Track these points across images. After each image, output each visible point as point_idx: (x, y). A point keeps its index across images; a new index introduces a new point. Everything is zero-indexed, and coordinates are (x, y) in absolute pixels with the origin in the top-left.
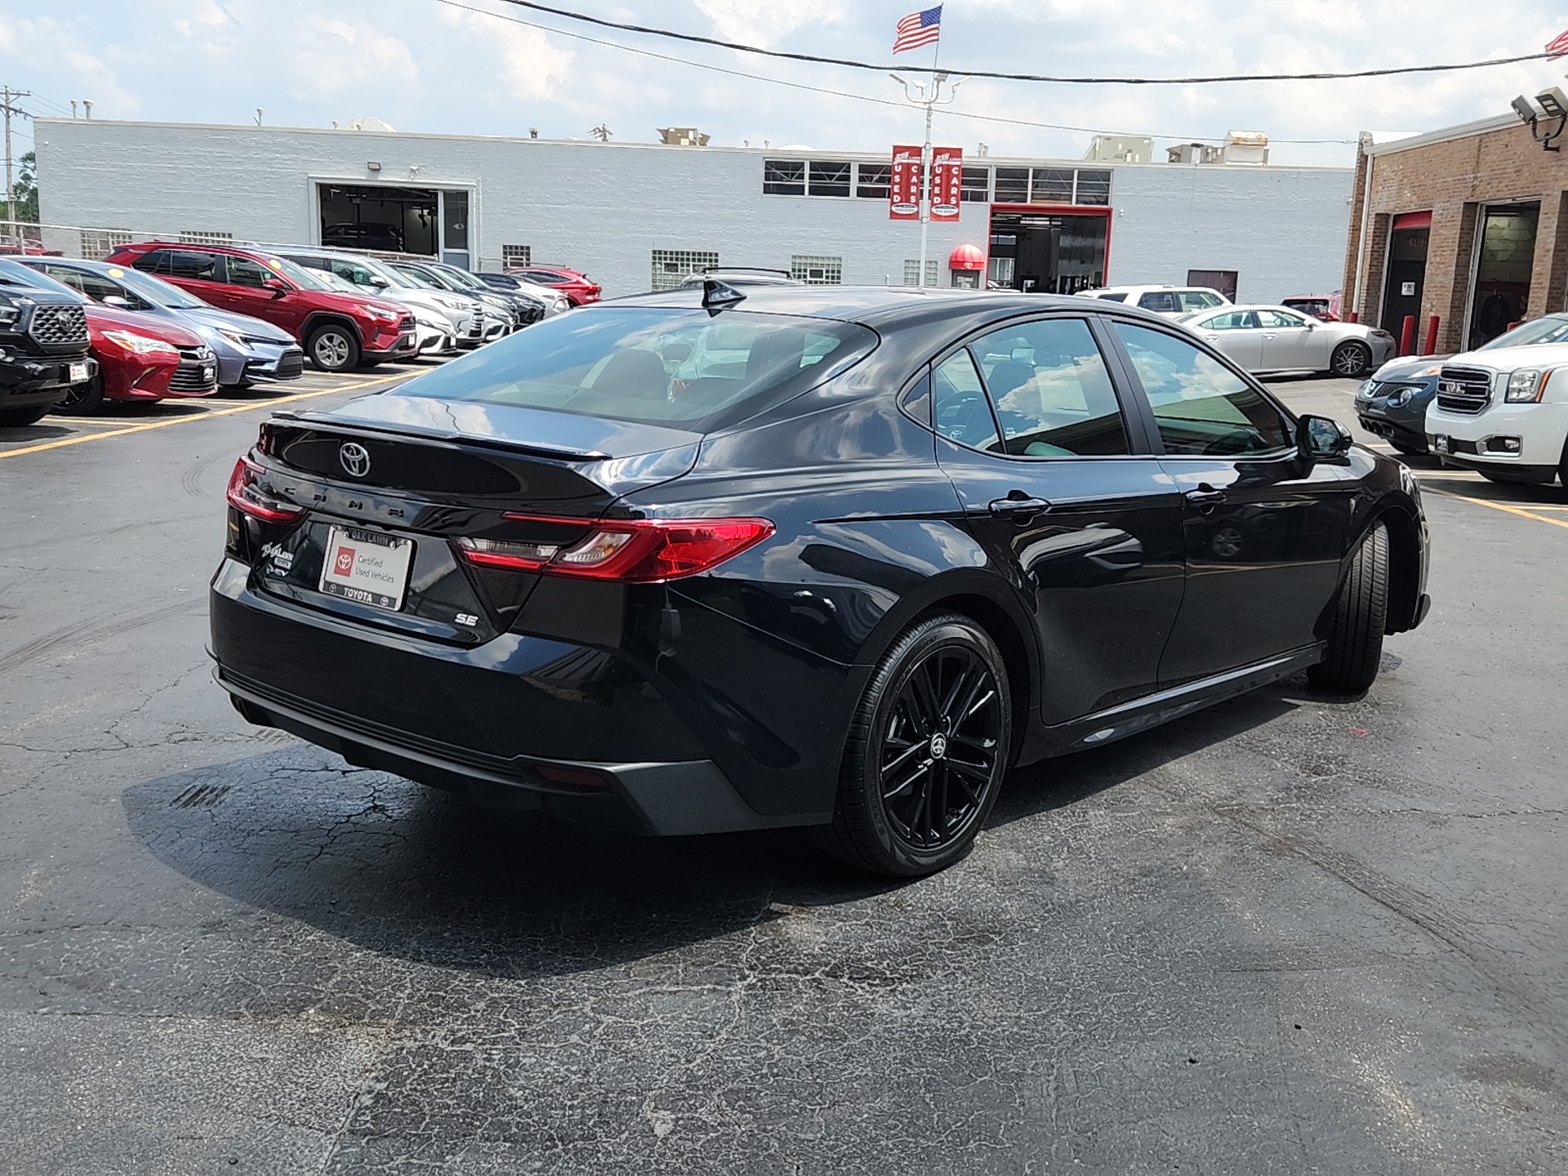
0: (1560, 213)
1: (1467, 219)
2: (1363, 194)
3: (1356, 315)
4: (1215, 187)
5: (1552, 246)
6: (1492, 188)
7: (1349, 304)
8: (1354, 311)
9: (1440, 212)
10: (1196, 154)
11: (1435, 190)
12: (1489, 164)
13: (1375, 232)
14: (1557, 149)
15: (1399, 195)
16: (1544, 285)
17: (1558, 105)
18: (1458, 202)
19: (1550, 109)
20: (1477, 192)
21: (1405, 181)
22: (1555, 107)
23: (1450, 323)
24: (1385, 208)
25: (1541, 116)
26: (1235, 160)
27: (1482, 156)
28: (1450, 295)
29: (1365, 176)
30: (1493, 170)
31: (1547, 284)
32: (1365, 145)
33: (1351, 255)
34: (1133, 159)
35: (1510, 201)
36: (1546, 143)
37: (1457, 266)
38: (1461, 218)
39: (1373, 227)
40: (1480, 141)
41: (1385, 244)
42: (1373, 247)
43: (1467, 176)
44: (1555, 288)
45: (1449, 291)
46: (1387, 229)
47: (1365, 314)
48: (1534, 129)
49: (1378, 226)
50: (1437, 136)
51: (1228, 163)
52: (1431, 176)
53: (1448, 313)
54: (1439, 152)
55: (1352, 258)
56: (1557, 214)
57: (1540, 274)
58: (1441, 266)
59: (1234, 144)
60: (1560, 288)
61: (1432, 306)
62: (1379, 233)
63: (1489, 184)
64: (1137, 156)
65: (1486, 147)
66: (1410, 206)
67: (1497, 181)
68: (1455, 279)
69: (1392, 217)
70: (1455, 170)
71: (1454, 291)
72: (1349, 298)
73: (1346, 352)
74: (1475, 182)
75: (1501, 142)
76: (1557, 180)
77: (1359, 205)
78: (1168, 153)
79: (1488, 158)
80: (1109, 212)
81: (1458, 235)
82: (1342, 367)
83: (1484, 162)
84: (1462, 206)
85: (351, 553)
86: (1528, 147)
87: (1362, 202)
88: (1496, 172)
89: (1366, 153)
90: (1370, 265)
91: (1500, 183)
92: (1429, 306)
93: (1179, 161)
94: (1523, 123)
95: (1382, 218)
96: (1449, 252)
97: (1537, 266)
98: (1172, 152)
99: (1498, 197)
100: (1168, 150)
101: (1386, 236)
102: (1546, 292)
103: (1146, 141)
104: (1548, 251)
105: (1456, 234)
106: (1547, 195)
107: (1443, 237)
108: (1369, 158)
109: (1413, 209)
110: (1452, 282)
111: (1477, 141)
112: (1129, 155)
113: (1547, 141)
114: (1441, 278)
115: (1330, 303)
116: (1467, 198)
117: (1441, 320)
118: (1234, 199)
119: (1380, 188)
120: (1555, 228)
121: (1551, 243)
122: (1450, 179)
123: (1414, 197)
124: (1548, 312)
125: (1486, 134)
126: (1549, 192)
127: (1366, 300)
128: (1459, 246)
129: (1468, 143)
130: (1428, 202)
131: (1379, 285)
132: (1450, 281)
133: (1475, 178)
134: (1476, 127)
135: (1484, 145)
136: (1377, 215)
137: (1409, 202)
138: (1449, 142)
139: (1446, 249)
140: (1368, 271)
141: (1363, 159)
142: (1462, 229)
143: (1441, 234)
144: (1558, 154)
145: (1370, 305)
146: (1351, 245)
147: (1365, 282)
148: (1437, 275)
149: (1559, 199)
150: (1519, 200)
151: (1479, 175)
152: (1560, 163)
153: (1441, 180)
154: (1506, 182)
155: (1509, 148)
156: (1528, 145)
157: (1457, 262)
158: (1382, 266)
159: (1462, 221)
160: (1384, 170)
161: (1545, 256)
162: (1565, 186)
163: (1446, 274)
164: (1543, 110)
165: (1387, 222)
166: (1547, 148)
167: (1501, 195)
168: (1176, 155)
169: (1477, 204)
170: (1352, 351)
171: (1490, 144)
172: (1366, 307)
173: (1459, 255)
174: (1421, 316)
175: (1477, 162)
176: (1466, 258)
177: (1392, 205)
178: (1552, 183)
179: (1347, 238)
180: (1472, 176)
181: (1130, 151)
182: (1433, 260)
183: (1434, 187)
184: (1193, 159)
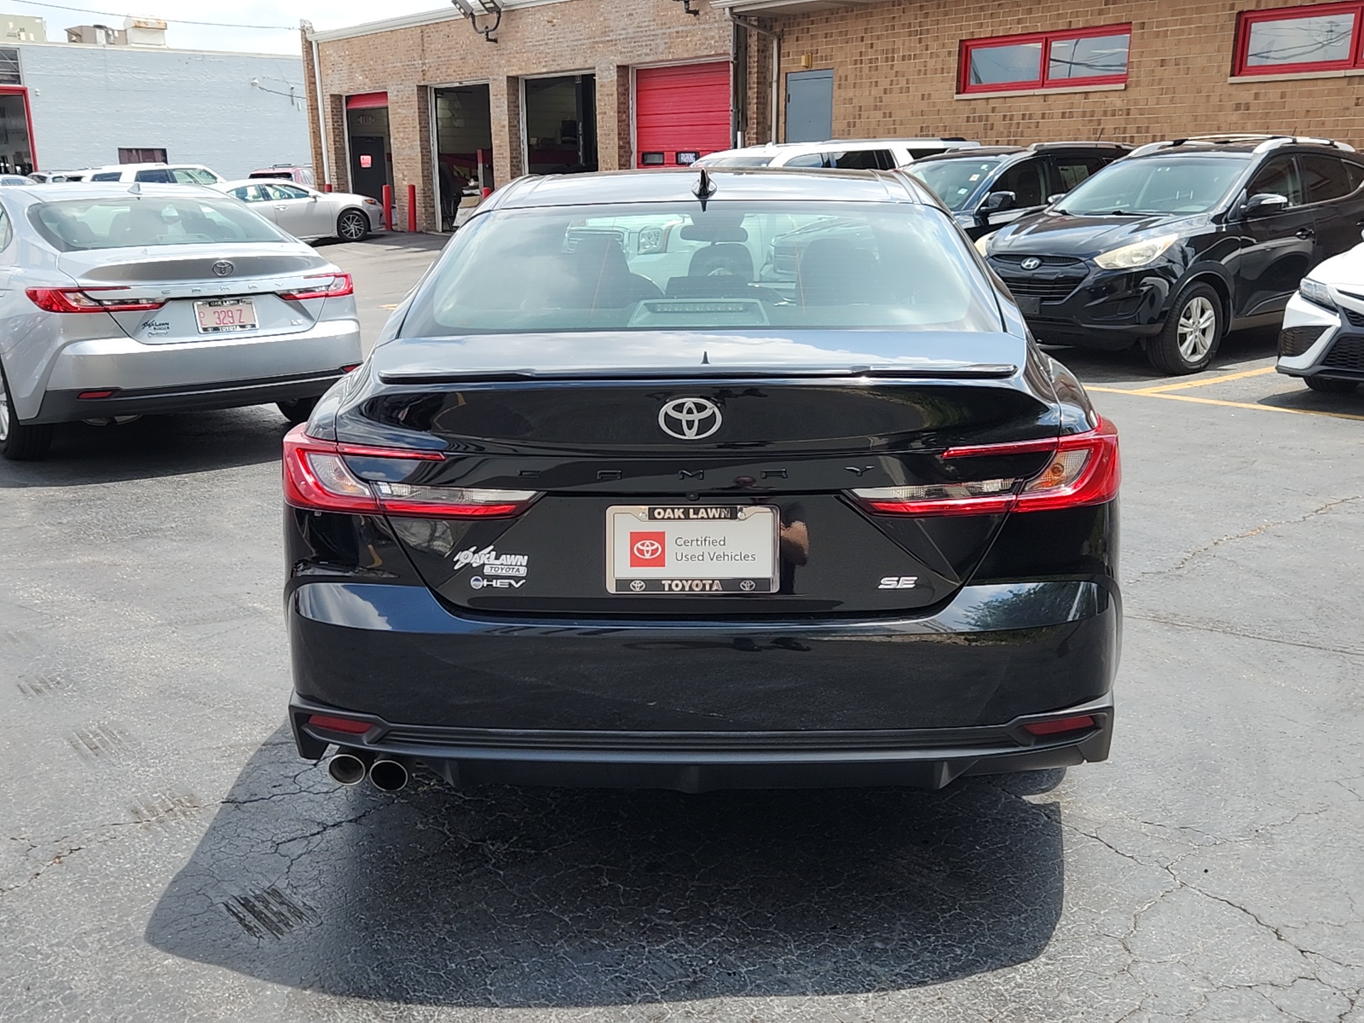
0: (508, 94)
1: (421, 100)
2: (314, 77)
3: (330, 186)
4: (127, 68)
5: (506, 123)
6: (441, 73)
7: (321, 175)
8: (327, 182)
9: (395, 93)
10: (101, 35)
11: (386, 74)
12: (434, 52)
13: (332, 111)
14: (495, 41)
15: (351, 79)
16: (505, 155)
17: (494, 3)
18: (412, 85)
19: (487, 6)
20: (429, 74)
21: (354, 65)
22: (492, 5)
23: (424, 190)
24: (339, 89)
25: (478, 11)
26: (138, 41)
27: (426, 45)
28: (420, 166)
29: (312, 59)
30: (438, 57)
31: (508, 154)
32: (307, 32)
33: (314, 132)
34: (28, 38)
35: (458, 85)
36: (487, 35)
37: (421, 141)
38: (416, 99)
39: (330, 107)
40: (422, 32)
41: (342, 122)
42: (333, 125)
43: (415, 62)
44: (514, 158)
45: (417, 163)
46: (342, 108)
47: (338, 184)
48: (474, 23)
49: (334, 106)
50: (379, 26)
51: (133, 45)
52: (380, 61)
53: (421, 182)
54: (383, 41)
55: (316, 134)
56: (506, 96)
57: (500, 146)
58: (406, 141)
59: (136, 27)
60: (517, 158)
61: (404, 176)
62: (336, 112)
63: (437, 69)
64: (31, 35)
65: (429, 36)
66: (364, 88)
67: (445, 67)
68: (422, 152)
69: (344, 98)
70: (403, 57)
71: (422, 163)
72: (320, 170)
73: (348, 219)
74: (424, 68)
75: (442, 33)
76: (500, 66)
77: (312, 86)
78: (66, 33)
79: (432, 46)
80: (24, 91)
81: (417, 114)
82: (347, 232)
83: (429, 50)
84: (416, 89)
85: (659, 537)
86: (468, 38)
87: (315, 83)
88: (443, 59)
89: (310, 40)
90: (334, 141)
91: (447, 68)
92: (401, 176)
93: (81, 42)
94: (463, 17)
95: (336, 98)
96: (411, 129)
97: (495, 139)
98: (70, 32)
99: (448, 81)
100: (66, 30)
101: (342, 115)
102: (508, 161)
103: (37, 21)
104: (504, 126)
105: (415, 112)
106: (494, 80)
107: (403, 116)
108: (314, 43)
109: (367, 90)
110: (420, 155)
111: (419, 31)
112: (22, 34)
113: (487, 32)
114: (407, 151)
115: (293, 176)
116: (419, 82)
117: (416, 188)
118: (149, 80)
119: (330, 71)
120: (506, 107)
121: (505, 120)
122: (399, 64)
123: (367, 80)
124: (512, 178)
125: (427, 25)
126: (495, 77)
127: (337, 172)
128: (420, 124)
129: (410, 33)
130: (381, 84)
131: (345, 159)
132: (417, 152)
133: (424, 64)
134: (417, 19)
135: (426, 35)
136: (332, 95)
137: (362, 84)
138: (391, 31)
139: (407, 125)
140: (333, 147)
141: (308, 45)
142: (419, 109)
143: (400, 113)
144: (496, 45)
145: (340, 176)
146: (313, 123)
147: (333, 157)
148: (403, 149)
149: (505, 83)
150: (465, 84)
151: (427, 61)
152: (500, 52)
153: (390, 65)
154: (453, 68)
155: (450, 38)
156: (468, 36)
157: (421, 138)
158: (344, 142)
159: (419, 101)
160: (330, 55)
161: (501, 131)
162: (508, 71)
163: (412, 147)
164: (481, 6)
165: (341, 102)
166: (489, 40)
167: (452, 79)
168: (76, 35)
169: (426, 86)
170: (353, 218)
171: (432, 35)
172: (338, 179)
173: (421, 131)
174: (395, 185)
175: (423, 50)
176: (426, 134)
177: (345, 87)
178: (496, 69)
179: (307, 118)
180: (420, 62)
181: (22, 30)
182: (397, 136)
183: (385, 72)
184: (98, 39)
